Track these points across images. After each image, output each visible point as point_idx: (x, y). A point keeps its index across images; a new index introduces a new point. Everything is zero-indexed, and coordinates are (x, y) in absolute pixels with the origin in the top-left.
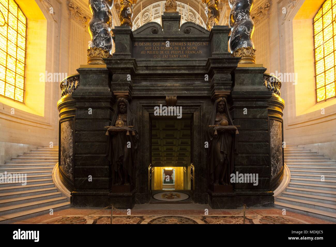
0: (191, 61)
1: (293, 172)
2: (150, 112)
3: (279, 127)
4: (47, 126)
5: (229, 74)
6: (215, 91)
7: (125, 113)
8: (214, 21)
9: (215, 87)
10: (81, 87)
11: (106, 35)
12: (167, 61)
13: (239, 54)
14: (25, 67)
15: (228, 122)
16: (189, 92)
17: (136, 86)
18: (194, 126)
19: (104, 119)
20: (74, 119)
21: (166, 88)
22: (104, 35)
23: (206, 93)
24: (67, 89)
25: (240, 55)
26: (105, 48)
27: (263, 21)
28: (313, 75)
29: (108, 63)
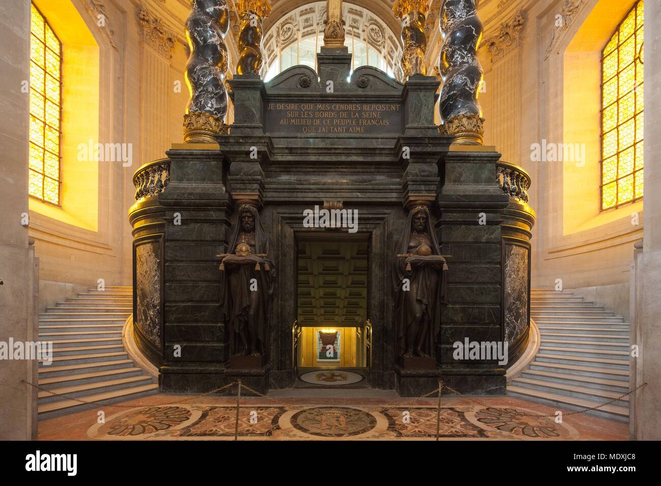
0: (368, 138)
1: (546, 337)
2: (295, 229)
3: (523, 258)
4: (104, 250)
5: (433, 164)
6: (409, 195)
7: (251, 231)
8: (417, 54)
9: (409, 187)
10: (173, 184)
11: (216, 88)
12: (325, 138)
13: (454, 126)
14: (60, 138)
15: (430, 249)
16: (364, 194)
17: (271, 182)
18: (372, 254)
19: (215, 241)
20: (161, 240)
21: (323, 187)
22: (213, 89)
23: (395, 196)
24: (147, 185)
25: (455, 129)
26: (214, 113)
27: (510, 52)
28: (597, 158)
29: (222, 143)
